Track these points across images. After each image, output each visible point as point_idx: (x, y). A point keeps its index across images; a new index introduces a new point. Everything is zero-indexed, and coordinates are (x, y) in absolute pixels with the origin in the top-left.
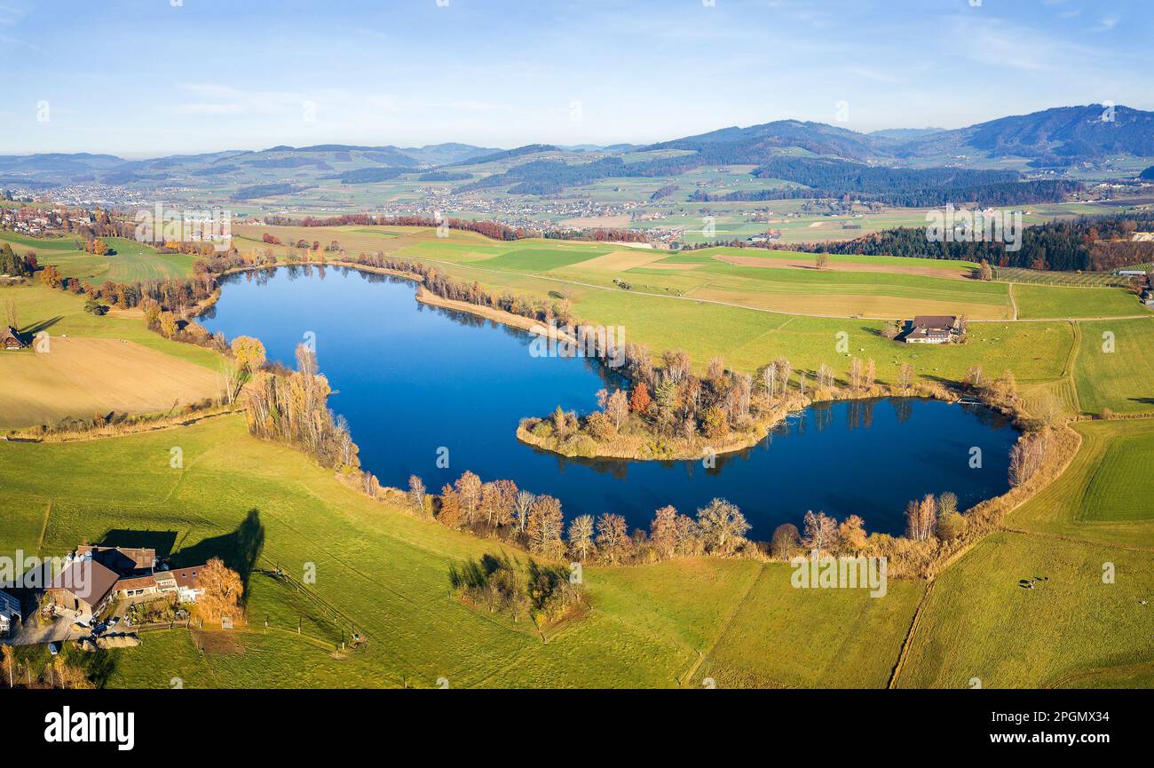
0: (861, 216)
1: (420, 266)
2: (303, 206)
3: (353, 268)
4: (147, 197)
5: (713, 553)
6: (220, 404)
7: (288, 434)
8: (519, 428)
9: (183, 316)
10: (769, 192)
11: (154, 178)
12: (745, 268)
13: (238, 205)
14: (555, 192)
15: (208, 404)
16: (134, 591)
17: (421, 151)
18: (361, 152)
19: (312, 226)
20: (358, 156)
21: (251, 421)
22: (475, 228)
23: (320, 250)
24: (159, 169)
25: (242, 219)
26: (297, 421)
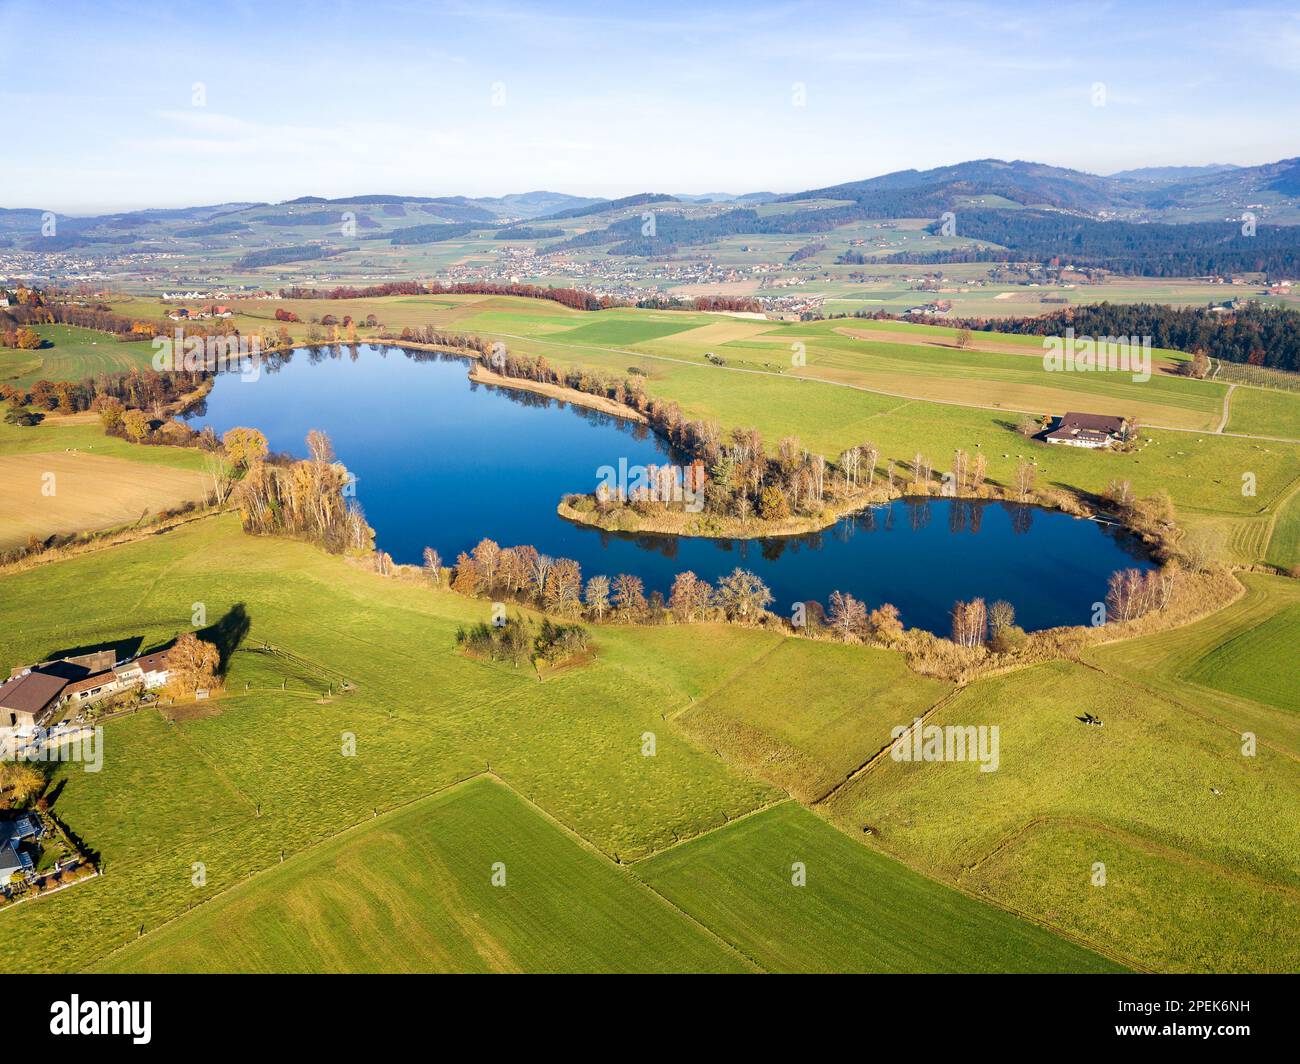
0: (1072, 286)
1: (477, 340)
2: (338, 275)
3: (393, 346)
4: (104, 268)
5: (735, 622)
6: (206, 506)
7: (291, 526)
8: (562, 504)
9: (158, 414)
10: (946, 254)
11: (114, 241)
12: (870, 342)
13: (246, 275)
14: (668, 252)
15: (190, 507)
16: (89, 692)
17: (501, 201)
18: (420, 205)
19: (344, 298)
20: (415, 209)
21: (245, 516)
22: (553, 295)
23: (350, 326)
24: (124, 228)
25: (249, 293)
26: (302, 510)
